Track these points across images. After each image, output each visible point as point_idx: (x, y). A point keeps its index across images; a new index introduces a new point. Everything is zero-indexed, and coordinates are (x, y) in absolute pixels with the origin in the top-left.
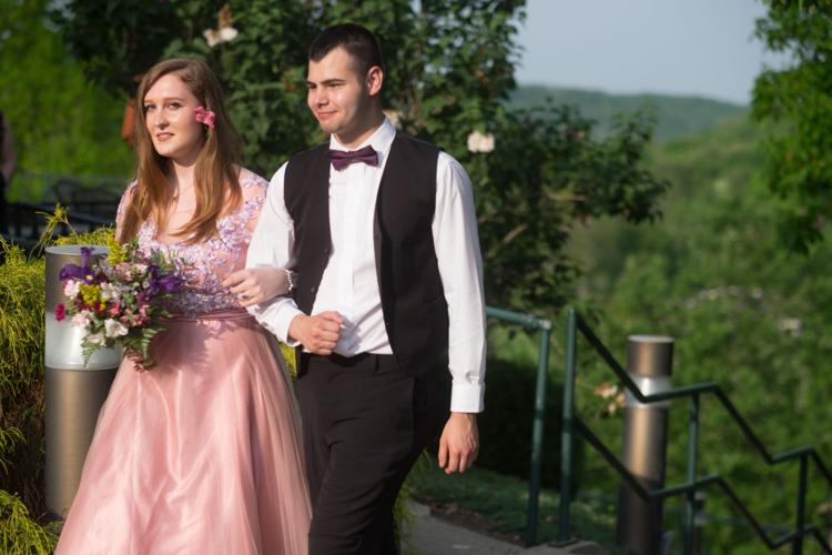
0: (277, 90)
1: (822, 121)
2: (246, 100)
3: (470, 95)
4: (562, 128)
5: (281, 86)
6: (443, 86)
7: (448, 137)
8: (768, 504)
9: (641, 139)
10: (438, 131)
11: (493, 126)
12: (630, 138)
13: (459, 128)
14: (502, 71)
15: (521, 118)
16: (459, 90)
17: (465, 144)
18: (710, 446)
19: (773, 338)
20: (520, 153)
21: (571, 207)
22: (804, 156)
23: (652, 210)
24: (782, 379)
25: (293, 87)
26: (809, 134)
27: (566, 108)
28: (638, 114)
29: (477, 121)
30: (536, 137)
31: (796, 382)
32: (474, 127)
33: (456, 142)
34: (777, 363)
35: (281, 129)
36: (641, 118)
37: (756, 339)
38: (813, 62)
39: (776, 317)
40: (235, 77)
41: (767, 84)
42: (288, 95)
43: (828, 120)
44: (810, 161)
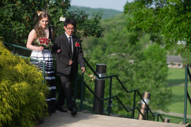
0: (15, 6)
1: (139, 14)
2: (8, 8)
3: (60, 8)
4: (81, 16)
5: (16, 5)
6: (54, 6)
7: (55, 18)
8: (126, 101)
9: (99, 18)
10: (52, 16)
11: (65, 15)
12: (96, 18)
13: (58, 16)
14: (67, 3)
15: (72, 13)
16: (58, 7)
17: (59, 19)
18: (114, 88)
19: (128, 64)
21: (83, 34)
22: (135, 22)
23: (102, 35)
24: (129, 73)
25: (19, 5)
27: (82, 11)
28: (98, 13)
29: (62, 14)
30: (75, 18)
31: (133, 74)
32: (61, 15)
33: (57, 19)
34: (129, 70)
35: (16, 15)
36: (99, 14)
37: (124, 65)
38: (138, 1)
39: (128, 59)
40: (5, 3)
41: (127, 6)
42: (18, 7)
43: (141, 14)
44: (137, 24)
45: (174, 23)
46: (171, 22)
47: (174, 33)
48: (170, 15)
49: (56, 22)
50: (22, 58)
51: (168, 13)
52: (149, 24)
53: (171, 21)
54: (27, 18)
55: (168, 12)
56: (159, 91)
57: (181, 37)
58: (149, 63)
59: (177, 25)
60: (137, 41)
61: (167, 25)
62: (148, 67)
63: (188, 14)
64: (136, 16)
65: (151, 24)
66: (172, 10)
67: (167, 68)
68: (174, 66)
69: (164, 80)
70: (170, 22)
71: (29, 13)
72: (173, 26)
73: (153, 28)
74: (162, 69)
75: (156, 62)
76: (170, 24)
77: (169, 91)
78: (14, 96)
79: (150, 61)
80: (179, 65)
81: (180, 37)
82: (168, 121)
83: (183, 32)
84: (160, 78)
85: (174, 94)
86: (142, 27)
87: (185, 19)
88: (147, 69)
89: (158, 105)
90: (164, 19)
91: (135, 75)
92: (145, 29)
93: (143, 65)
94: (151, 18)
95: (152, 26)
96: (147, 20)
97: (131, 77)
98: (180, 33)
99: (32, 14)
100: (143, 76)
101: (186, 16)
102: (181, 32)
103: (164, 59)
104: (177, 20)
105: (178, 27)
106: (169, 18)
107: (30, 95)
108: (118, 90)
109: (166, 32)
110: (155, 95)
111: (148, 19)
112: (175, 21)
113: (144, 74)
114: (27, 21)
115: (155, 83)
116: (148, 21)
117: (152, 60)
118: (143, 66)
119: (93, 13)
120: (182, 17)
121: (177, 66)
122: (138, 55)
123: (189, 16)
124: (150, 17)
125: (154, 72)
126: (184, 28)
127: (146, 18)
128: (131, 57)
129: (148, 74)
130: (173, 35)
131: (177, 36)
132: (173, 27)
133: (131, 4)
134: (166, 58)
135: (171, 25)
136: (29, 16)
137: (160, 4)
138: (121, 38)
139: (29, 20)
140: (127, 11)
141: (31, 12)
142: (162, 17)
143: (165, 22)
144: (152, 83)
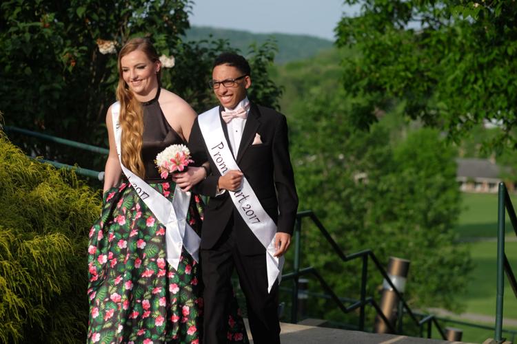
0: (38, 27)
1: (377, 48)
2: (17, 32)
3: (160, 31)
5: (40, 24)
6: (143, 25)
9: (267, 60)
11: (174, 51)
12: (260, 59)
14: (180, 17)
15: (193, 47)
18: (312, 250)
19: (350, 184)
20: (192, 68)
22: (366, 69)
23: (274, 105)
24: (355, 208)
25: (47, 25)
26: (369, 56)
27: (221, 41)
28: (264, 45)
29: (165, 48)
30: (203, 59)
31: (365, 210)
32: (162, 51)
34: (353, 199)
35: (40, 51)
37: (340, 184)
38: (373, 12)
39: (352, 170)
40: (10, 18)
41: (345, 25)
42: (46, 30)
43: (380, 48)
44: (370, 73)
45: (470, 71)
46: (463, 68)
47: (470, 99)
48: (460, 50)
50: (52, 168)
51: (454, 43)
52: (403, 74)
53: (462, 65)
54: (70, 59)
55: (454, 41)
56: (436, 255)
57: (490, 108)
58: (409, 179)
59: (479, 75)
60: (371, 123)
61: (451, 77)
62: (406, 190)
63: (509, 45)
64: (367, 52)
65: (410, 75)
66: (465, 37)
67: (459, 193)
68: (479, 188)
69: (449, 226)
70: (461, 69)
71: (76, 47)
72: (468, 77)
73: (415, 85)
74: (443, 197)
75: (428, 177)
76: (460, 74)
77: (463, 254)
78: (27, 271)
79: (411, 174)
80: (491, 185)
81: (487, 108)
82: (459, 337)
83: (495, 95)
84: (440, 222)
86: (385, 83)
87: (500, 58)
88: (403, 195)
89: (435, 293)
90: (443, 62)
91: (369, 212)
92: (391, 87)
93: (391, 185)
94: (408, 58)
95: (413, 80)
96: (399, 63)
97: (360, 218)
98: (488, 98)
99: (85, 48)
100: (391, 216)
101: (503, 51)
102: (491, 94)
103: (449, 170)
104: (478, 62)
105: (480, 82)
106: (457, 57)
107: (73, 268)
108: (325, 253)
109: (451, 96)
110: (426, 266)
111: (400, 60)
112: (473, 65)
113: (396, 210)
114: (70, 69)
115: (425, 235)
116: (401, 67)
117: (417, 173)
118: (392, 188)
119: (250, 47)
120: (492, 52)
121: (486, 189)
122: (380, 160)
123: (510, 51)
124: (406, 55)
125: (423, 205)
126: (498, 84)
127: (396, 59)
128: (360, 163)
129: (406, 209)
130: (468, 103)
132: (469, 81)
134: (456, 165)
135: (462, 76)
136: (76, 54)
137: (433, 20)
138: (333, 112)
139: (76, 64)
140: (344, 40)
141: (82, 44)
142: (439, 55)
143: (445, 69)
144: (416, 235)
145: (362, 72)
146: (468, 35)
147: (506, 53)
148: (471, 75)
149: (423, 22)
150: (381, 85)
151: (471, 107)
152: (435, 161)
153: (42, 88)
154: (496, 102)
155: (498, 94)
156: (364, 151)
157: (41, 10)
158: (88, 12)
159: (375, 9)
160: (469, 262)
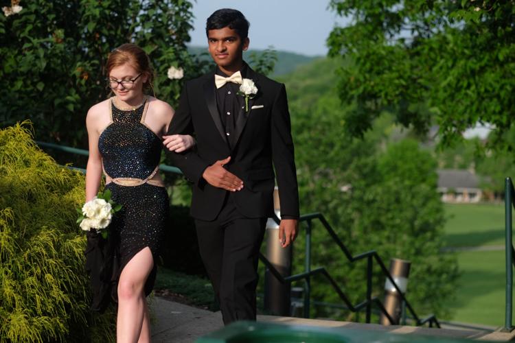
1: (372, 57)
2: (31, 48)
3: (168, 44)
5: (53, 39)
6: (151, 39)
9: (267, 69)
11: (182, 63)
12: (260, 69)
13: (162, 64)
17: (166, 74)
22: (362, 79)
24: (342, 219)
25: (60, 40)
26: (364, 65)
28: (264, 55)
30: (203, 71)
31: (352, 221)
32: (171, 64)
33: (160, 73)
34: (340, 210)
36: (266, 57)
37: (327, 196)
38: (364, 22)
41: (337, 35)
42: (58, 45)
44: (365, 82)
45: (462, 76)
46: (456, 75)
47: (462, 104)
48: (451, 57)
49: (159, 81)
51: (445, 51)
52: (396, 81)
53: (455, 72)
54: (82, 73)
55: (446, 48)
57: (483, 113)
58: (395, 188)
59: (472, 81)
60: (366, 130)
61: (444, 83)
62: (393, 200)
63: (499, 50)
64: (362, 61)
65: (404, 83)
66: (456, 44)
67: (441, 203)
68: (459, 199)
69: (435, 234)
70: (453, 75)
71: (88, 61)
72: (461, 83)
73: (409, 91)
76: (452, 80)
79: (396, 183)
80: (472, 195)
81: (480, 112)
83: (486, 100)
84: (424, 230)
85: (463, 272)
86: (380, 91)
87: (491, 63)
88: (389, 205)
89: (423, 301)
90: (435, 69)
91: (357, 222)
92: (386, 95)
93: (377, 194)
95: (407, 88)
96: (393, 71)
98: (480, 103)
99: (96, 62)
100: (379, 225)
101: (494, 57)
102: (483, 99)
103: (430, 181)
104: (470, 68)
105: (473, 88)
106: (450, 64)
109: (444, 102)
111: (394, 68)
112: (466, 71)
113: (383, 219)
114: (83, 82)
115: (412, 243)
116: (395, 75)
117: (402, 182)
118: (378, 198)
120: (483, 58)
121: (467, 199)
122: (365, 170)
123: (501, 57)
124: (399, 64)
125: (408, 214)
126: (490, 89)
129: (393, 219)
130: (461, 108)
131: (471, 111)
132: (462, 87)
133: (346, 31)
134: (436, 176)
135: (455, 82)
136: (88, 68)
137: (423, 28)
138: (316, 124)
139: (88, 78)
140: (336, 49)
141: (93, 58)
142: (431, 63)
143: (437, 76)
144: (403, 244)
145: (357, 80)
146: (459, 42)
147: (497, 59)
148: (463, 81)
149: (413, 30)
150: (376, 93)
151: (465, 112)
152: (416, 173)
153: (57, 102)
154: (489, 106)
155: (491, 99)
156: (350, 162)
157: (53, 26)
158: (98, 27)
159: (366, 20)
160: (456, 270)
